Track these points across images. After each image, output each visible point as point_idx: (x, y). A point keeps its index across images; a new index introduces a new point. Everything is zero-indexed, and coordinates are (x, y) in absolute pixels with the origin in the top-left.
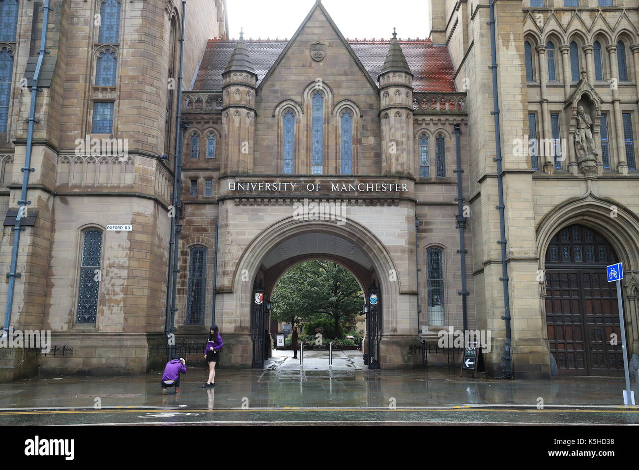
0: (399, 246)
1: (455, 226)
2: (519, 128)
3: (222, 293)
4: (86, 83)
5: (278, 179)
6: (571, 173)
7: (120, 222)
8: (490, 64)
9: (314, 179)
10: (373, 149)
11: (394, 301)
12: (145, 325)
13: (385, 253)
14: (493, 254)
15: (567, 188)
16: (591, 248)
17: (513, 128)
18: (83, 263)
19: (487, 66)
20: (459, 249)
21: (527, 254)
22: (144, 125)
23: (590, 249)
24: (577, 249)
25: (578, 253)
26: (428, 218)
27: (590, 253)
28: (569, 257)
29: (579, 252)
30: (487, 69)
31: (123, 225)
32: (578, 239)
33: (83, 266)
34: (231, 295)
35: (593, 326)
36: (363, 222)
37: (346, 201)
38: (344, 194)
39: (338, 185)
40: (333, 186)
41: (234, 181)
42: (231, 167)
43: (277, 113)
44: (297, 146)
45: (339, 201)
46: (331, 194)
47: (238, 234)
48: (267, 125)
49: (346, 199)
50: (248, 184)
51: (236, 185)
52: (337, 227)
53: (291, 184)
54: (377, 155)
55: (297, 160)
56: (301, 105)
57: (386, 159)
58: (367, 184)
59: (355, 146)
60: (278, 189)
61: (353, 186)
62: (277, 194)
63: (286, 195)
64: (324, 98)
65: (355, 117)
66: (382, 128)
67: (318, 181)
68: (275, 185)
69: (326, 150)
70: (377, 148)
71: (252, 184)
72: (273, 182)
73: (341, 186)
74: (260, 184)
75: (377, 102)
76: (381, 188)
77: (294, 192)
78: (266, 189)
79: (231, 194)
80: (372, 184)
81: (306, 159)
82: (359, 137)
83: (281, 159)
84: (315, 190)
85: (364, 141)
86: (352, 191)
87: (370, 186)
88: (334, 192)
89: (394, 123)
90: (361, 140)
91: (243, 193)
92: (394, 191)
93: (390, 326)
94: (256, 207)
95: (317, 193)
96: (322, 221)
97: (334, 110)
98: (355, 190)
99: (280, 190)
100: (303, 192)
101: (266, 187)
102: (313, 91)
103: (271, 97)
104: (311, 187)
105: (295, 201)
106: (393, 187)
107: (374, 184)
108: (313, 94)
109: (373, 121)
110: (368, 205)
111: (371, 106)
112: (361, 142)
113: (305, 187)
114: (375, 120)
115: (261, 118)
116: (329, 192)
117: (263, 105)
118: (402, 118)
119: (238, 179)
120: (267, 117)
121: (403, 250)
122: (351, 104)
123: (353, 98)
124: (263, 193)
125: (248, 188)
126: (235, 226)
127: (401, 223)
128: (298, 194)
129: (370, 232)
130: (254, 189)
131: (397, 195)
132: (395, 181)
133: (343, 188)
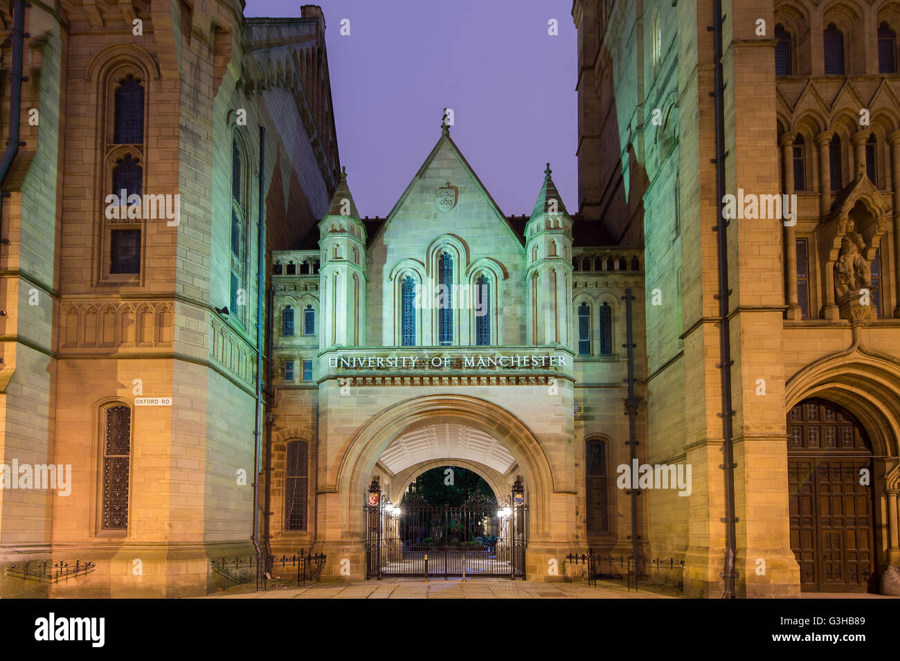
0: (555, 434)
1: (623, 413)
2: (763, 243)
3: (324, 493)
4: (94, 200)
5: (394, 352)
6: (829, 319)
7: (154, 394)
8: (712, 155)
9: (441, 352)
10: (518, 319)
11: (547, 500)
12: (202, 532)
13: (535, 443)
14: (710, 432)
15: (823, 340)
16: (832, 429)
17: (753, 243)
18: (108, 451)
19: (708, 159)
20: (628, 439)
21: (771, 428)
22: (186, 260)
23: (830, 431)
24: (813, 431)
25: (813, 437)
26: (588, 403)
27: (830, 437)
28: (801, 441)
29: (815, 435)
30: (709, 162)
31: (160, 397)
32: (815, 418)
33: (108, 454)
34: (336, 495)
35: (829, 529)
36: (506, 406)
37: (484, 379)
38: (481, 371)
39: (473, 358)
40: (467, 360)
41: (336, 356)
42: (332, 339)
43: (393, 277)
44: (419, 317)
45: (474, 379)
46: (464, 371)
47: (343, 421)
48: (380, 293)
49: (484, 376)
50: (354, 359)
51: (339, 360)
52: (472, 413)
53: (411, 358)
54: (523, 327)
55: (420, 335)
56: (424, 266)
57: (536, 328)
58: (512, 357)
59: (495, 317)
60: (394, 365)
61: (494, 359)
62: (393, 371)
63: (404, 371)
64: (454, 259)
65: (494, 281)
66: (531, 290)
67: (447, 355)
68: (390, 360)
69: (457, 322)
70: (523, 318)
71: (359, 359)
72: (387, 356)
73: (476, 360)
74: (370, 358)
75: (523, 262)
76: (531, 361)
77: (415, 368)
78: (378, 366)
79: (333, 373)
80: (519, 357)
81: (431, 334)
82: (500, 306)
83: (399, 334)
84: (443, 365)
85: (506, 310)
86: (492, 366)
87: (516, 359)
88: (467, 368)
89: (548, 281)
90: (502, 309)
91: (348, 371)
92: (547, 366)
93: (541, 531)
94: (365, 388)
95: (447, 370)
96: (452, 404)
97: (467, 273)
98: (495, 364)
99: (396, 365)
100: (426, 369)
101: (378, 362)
102: (440, 250)
103: (385, 257)
104: (437, 362)
105: (417, 379)
106: (547, 360)
107: (521, 357)
108: (440, 255)
109: (519, 285)
110: (513, 384)
111: (515, 266)
112: (502, 313)
113: (430, 362)
114: (521, 285)
115: (372, 285)
116: (461, 368)
117: (374, 267)
118: (558, 274)
119: (341, 353)
120: (380, 282)
121: (559, 440)
122: (489, 265)
123: (492, 256)
124: (374, 370)
125: (354, 364)
126: (339, 411)
127: (556, 405)
128: (419, 371)
129: (515, 417)
130: (362, 365)
131: (551, 370)
132: (548, 353)
133: (479, 362)
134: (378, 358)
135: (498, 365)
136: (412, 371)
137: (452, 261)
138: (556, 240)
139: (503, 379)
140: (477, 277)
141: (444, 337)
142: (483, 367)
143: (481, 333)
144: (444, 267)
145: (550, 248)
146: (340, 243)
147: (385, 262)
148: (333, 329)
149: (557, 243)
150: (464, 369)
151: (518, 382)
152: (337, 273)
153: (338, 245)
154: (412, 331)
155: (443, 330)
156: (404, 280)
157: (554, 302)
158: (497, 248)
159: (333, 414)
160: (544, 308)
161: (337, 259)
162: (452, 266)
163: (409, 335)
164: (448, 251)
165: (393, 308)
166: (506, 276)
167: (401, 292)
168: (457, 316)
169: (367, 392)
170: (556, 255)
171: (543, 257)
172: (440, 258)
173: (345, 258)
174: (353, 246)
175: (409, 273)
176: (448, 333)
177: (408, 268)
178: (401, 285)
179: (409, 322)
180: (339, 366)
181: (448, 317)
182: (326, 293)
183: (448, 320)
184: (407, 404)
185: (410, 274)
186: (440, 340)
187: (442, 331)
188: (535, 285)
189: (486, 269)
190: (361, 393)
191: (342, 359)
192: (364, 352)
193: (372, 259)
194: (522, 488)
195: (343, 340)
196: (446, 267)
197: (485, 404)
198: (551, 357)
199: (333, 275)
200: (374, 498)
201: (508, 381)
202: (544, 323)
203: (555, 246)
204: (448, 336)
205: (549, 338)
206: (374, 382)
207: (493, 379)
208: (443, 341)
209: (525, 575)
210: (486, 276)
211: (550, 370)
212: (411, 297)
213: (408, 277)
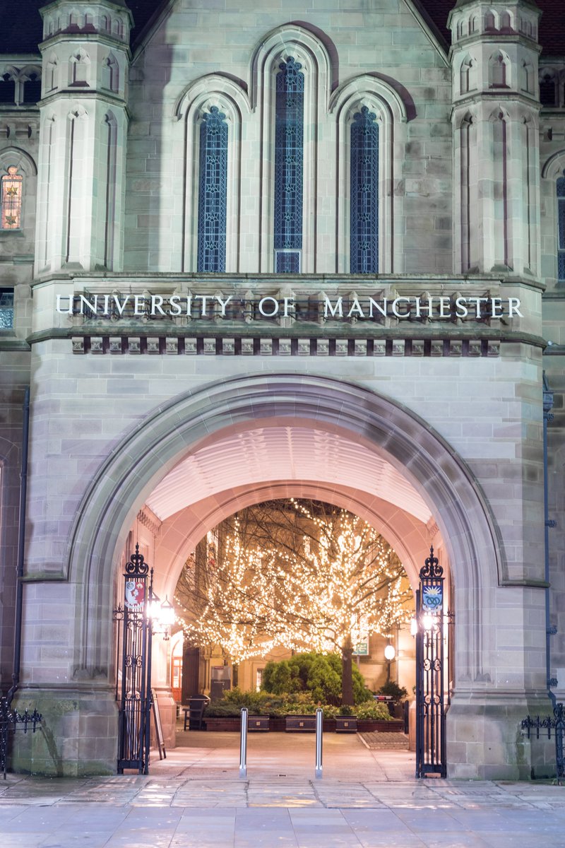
0: (501, 460)
3: (39, 580)
5: (185, 285)
10: (434, 206)
11: (485, 602)
36: (406, 399)
37: (361, 343)
38: (356, 326)
39: (340, 300)
40: (328, 303)
41: (70, 289)
42: (63, 253)
43: (183, 111)
44: (235, 197)
45: (342, 343)
46: (323, 326)
47: (80, 427)
48: (156, 145)
49: (361, 337)
50: (107, 297)
51: (76, 300)
52: (339, 412)
53: (219, 298)
54: (445, 223)
55: (235, 234)
56: (246, 91)
57: (467, 234)
58: (418, 299)
59: (388, 199)
60: (184, 312)
61: (380, 302)
62: (181, 325)
63: (204, 325)
64: (307, 72)
65: (387, 122)
66: (458, 151)
67: (290, 290)
68: (177, 301)
69: (311, 209)
70: (444, 204)
71: (116, 297)
72: (170, 292)
73: (347, 304)
74: (137, 297)
75: (445, 83)
76: (454, 308)
77: (226, 318)
78: (153, 313)
79: (63, 324)
80: (430, 299)
81: (258, 233)
82: (398, 176)
83: (192, 233)
84: (281, 314)
85: (411, 185)
86: (377, 318)
87: (424, 303)
88: (330, 319)
89: (489, 138)
90: (402, 184)
91: (94, 323)
92: (486, 317)
93: (473, 669)
94: (127, 358)
95: (286, 323)
96: (298, 394)
97: (332, 105)
98: (384, 313)
99: (189, 313)
100: (248, 320)
101: (154, 305)
102: (278, 56)
103: (168, 70)
104: (269, 306)
105: (228, 342)
106: (486, 306)
107: (435, 298)
108: (277, 63)
109: (436, 132)
110: (418, 354)
111: (430, 93)
112: (402, 190)
113: (255, 306)
114: (441, 131)
115: (143, 127)
116: (315, 319)
117: (146, 89)
118: (509, 124)
119: (80, 285)
120: (158, 123)
121: (509, 474)
122: (378, 88)
123: (384, 71)
124: (145, 321)
125: (106, 308)
126: (73, 406)
127: (504, 400)
128: (236, 325)
129: (423, 423)
130: (121, 310)
131: (495, 327)
132: (489, 291)
133: (352, 310)
134: (154, 297)
135: (390, 314)
136: (221, 325)
137: (302, 77)
138: (504, 54)
139: (399, 344)
140: (353, 113)
141: (284, 238)
142: (360, 319)
143: (360, 231)
144: (286, 88)
145: (493, 69)
146: (83, 52)
147: (168, 80)
148: (64, 234)
149: (507, 61)
150: (323, 322)
151: (428, 350)
152: (76, 114)
153: (78, 57)
154: (219, 225)
155: (284, 224)
156: (205, 115)
157: (502, 181)
158: (394, 53)
159: (61, 413)
160: (481, 194)
161: (77, 88)
162: (302, 87)
163: (212, 234)
164: (294, 55)
165: (182, 178)
166: (411, 112)
167: (198, 142)
168: (311, 196)
169: (129, 367)
170: (504, 86)
171: (481, 88)
172: (277, 70)
173: (93, 85)
174: (106, 56)
175: (216, 101)
176: (293, 231)
177: (212, 94)
178: (198, 126)
179: (213, 205)
180: (76, 312)
181: (293, 195)
182: (51, 152)
183: (293, 202)
184: (207, 394)
185: (217, 104)
186: (277, 246)
187: (279, 226)
188: (465, 142)
189: (371, 97)
190: (117, 367)
191: (83, 298)
192: (125, 284)
193: (141, 73)
194: (441, 570)
195: (84, 255)
196: (290, 90)
197: (363, 395)
198: (493, 300)
199: (68, 119)
200: (136, 593)
201: (409, 349)
202: (481, 225)
203: (504, 65)
204: (293, 238)
205: (490, 257)
206: (143, 347)
207: (380, 343)
208: (283, 246)
209: (444, 766)
210: (371, 110)
211: (492, 327)
212: (218, 152)
213: (213, 109)
